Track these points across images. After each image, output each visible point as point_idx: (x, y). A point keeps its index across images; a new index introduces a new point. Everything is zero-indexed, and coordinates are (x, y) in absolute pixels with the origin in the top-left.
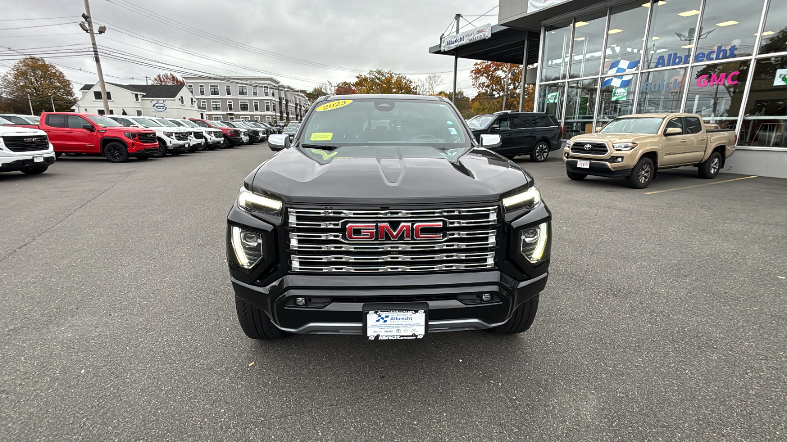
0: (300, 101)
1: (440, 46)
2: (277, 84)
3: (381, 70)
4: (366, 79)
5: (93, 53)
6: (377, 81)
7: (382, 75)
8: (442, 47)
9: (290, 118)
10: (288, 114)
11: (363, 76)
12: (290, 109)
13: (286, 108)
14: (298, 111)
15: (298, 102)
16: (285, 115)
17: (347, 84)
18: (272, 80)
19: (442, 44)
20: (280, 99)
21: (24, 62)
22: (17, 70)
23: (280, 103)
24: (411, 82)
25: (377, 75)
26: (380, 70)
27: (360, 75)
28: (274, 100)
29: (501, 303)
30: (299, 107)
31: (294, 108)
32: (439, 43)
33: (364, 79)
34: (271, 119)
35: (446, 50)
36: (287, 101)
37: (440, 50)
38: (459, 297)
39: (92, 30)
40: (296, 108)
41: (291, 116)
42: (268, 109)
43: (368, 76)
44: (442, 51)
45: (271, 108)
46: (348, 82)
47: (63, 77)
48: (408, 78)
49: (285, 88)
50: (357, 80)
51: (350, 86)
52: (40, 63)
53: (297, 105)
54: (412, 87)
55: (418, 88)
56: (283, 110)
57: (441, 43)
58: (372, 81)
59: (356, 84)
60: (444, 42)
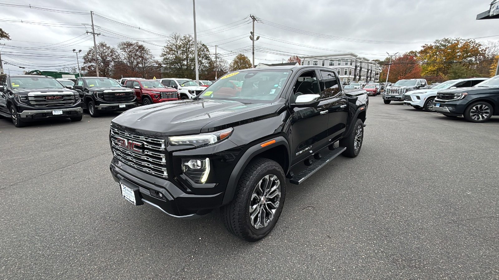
0: (371, 68)
1: (489, 11)
2: (356, 57)
3: (448, 39)
4: (431, 48)
5: (252, 50)
6: (442, 48)
7: (449, 42)
8: (491, 12)
9: (362, 79)
10: (360, 76)
11: (429, 45)
12: (362, 73)
13: (360, 72)
14: (369, 74)
15: (370, 68)
16: (358, 77)
17: (413, 52)
18: (352, 55)
19: (492, 9)
20: (356, 67)
21: (238, 58)
22: (235, 61)
23: (356, 69)
24: (480, 45)
25: (442, 43)
26: (446, 38)
27: (426, 45)
28: (351, 68)
29: (166, 201)
30: (370, 71)
31: (366, 72)
32: (489, 9)
33: (429, 48)
34: (346, 80)
35: (494, 14)
36: (361, 68)
37: (489, 15)
38: (150, 190)
39: (253, 39)
40: (368, 72)
41: (362, 78)
42: (346, 74)
43: (433, 44)
44: (490, 16)
45: (348, 73)
46: (414, 51)
47: (250, 62)
48: (477, 42)
49: (361, 59)
50: (423, 49)
51: (416, 54)
52: (243, 56)
53: (368, 70)
54: (480, 50)
55: (487, 50)
56: (357, 74)
57: (490, 9)
58: (437, 48)
59: (421, 52)
60: (493, 8)
